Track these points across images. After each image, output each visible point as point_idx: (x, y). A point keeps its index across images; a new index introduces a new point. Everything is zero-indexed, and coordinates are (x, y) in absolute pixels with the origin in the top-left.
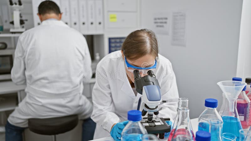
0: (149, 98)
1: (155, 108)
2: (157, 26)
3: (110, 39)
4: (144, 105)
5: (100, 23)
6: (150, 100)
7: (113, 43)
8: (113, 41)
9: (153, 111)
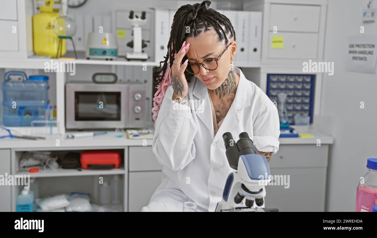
0: (251, 176)
1: (258, 191)
2: (354, 58)
3: (269, 76)
4: (240, 185)
5: (255, 50)
6: (252, 179)
7: (274, 82)
8: (275, 79)
9: (253, 197)
